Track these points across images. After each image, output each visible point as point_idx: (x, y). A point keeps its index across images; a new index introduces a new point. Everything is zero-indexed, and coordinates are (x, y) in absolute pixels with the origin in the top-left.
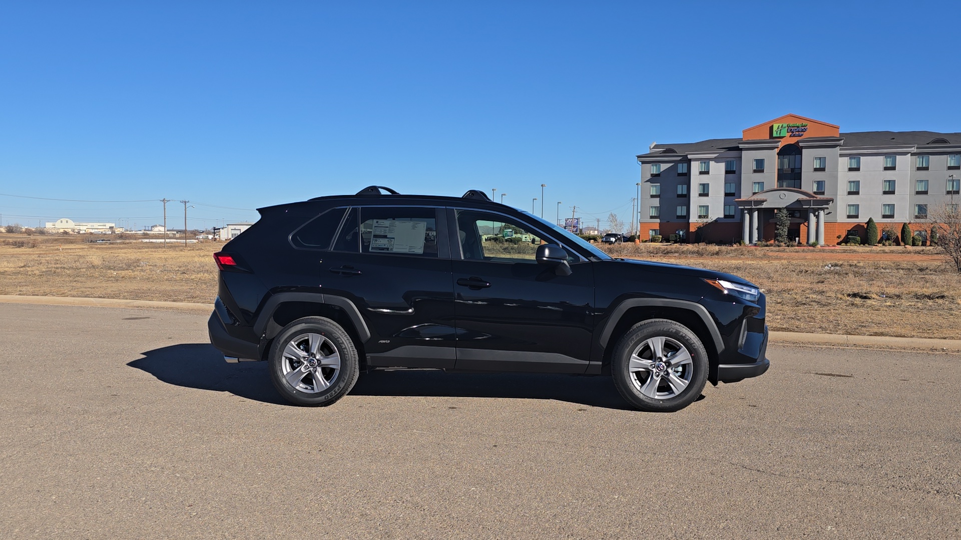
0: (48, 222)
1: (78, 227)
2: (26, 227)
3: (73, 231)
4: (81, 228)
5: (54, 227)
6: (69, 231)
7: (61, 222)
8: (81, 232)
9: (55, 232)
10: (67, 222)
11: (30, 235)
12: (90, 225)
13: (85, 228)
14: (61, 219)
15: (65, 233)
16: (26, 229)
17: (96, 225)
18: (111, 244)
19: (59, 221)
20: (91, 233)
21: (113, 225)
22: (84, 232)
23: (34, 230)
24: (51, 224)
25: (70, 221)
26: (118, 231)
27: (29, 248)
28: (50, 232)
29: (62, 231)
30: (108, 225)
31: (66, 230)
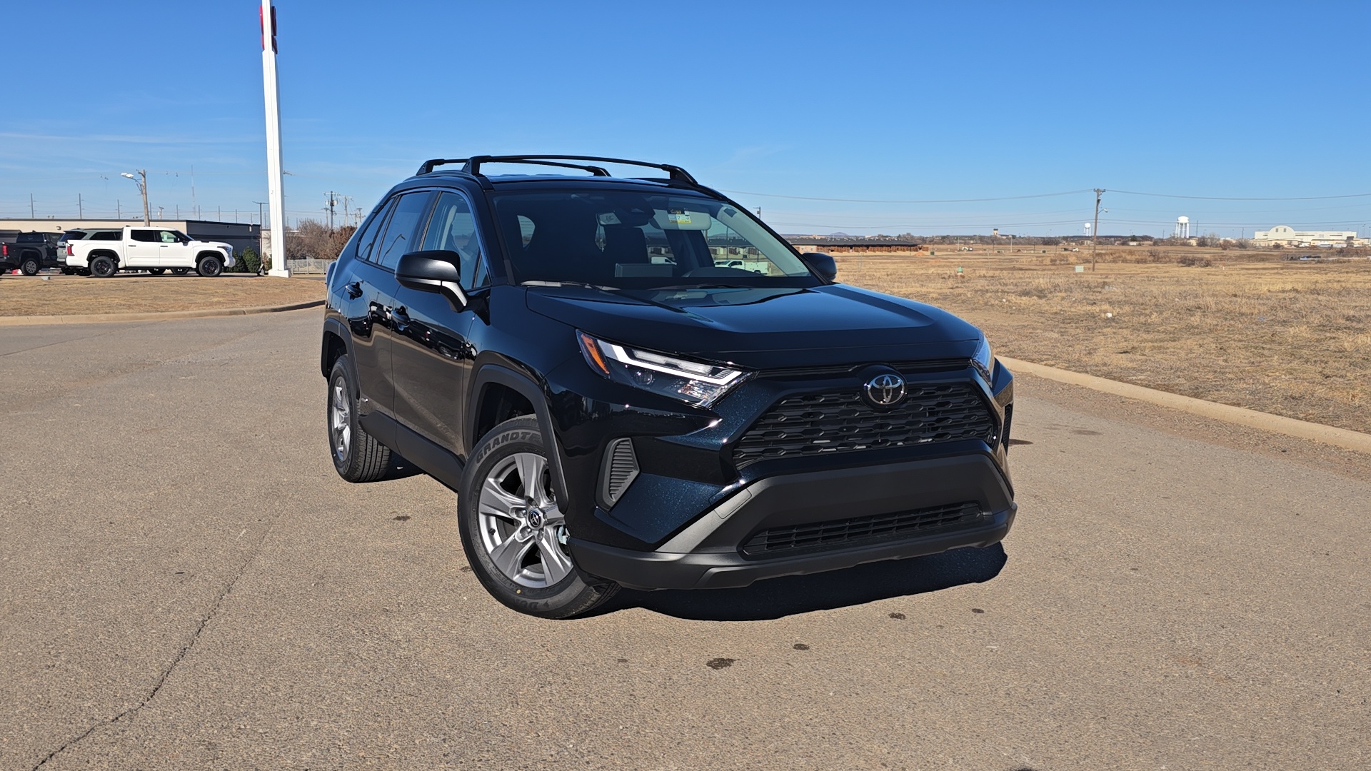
0: (1259, 230)
1: (1299, 238)
2: (1228, 239)
3: (1290, 242)
4: (1305, 239)
5: (1265, 237)
6: (1284, 243)
7: (1277, 230)
8: (1303, 245)
9: (1264, 245)
10: (1285, 230)
11: (1225, 249)
12: (1317, 235)
13: (1307, 240)
14: (1277, 227)
15: (1277, 246)
16: (1225, 241)
17: (1327, 235)
18: (1319, 262)
19: (1274, 229)
20: (1314, 247)
21: (1354, 234)
22: (1307, 245)
23: (1234, 242)
24: (1263, 233)
25: (1289, 229)
26: (1356, 244)
27: (1202, 267)
28: (1258, 245)
29: (1273, 243)
30: (1346, 235)
31: (1279, 242)
